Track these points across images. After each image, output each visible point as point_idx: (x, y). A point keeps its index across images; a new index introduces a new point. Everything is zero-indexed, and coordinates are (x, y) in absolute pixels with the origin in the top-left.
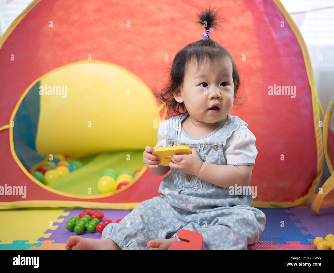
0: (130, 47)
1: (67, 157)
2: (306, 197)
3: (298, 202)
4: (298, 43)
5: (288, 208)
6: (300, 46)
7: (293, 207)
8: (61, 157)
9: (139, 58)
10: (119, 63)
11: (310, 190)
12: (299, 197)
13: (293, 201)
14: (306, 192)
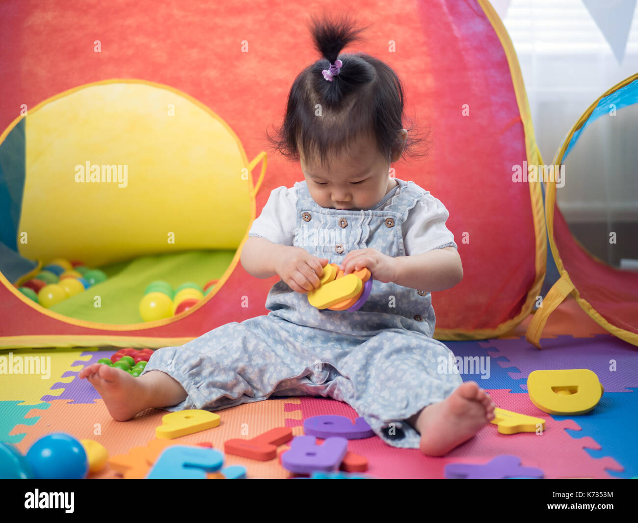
0: (195, 54)
1: (76, 264)
2: (517, 320)
3: (504, 328)
4: (500, 46)
5: (486, 340)
6: (503, 50)
7: (496, 338)
8: (64, 264)
9: (212, 73)
10: (174, 83)
11: (524, 308)
12: (504, 321)
13: (495, 327)
14: (516, 310)
